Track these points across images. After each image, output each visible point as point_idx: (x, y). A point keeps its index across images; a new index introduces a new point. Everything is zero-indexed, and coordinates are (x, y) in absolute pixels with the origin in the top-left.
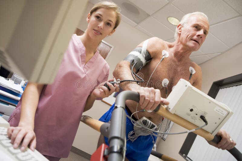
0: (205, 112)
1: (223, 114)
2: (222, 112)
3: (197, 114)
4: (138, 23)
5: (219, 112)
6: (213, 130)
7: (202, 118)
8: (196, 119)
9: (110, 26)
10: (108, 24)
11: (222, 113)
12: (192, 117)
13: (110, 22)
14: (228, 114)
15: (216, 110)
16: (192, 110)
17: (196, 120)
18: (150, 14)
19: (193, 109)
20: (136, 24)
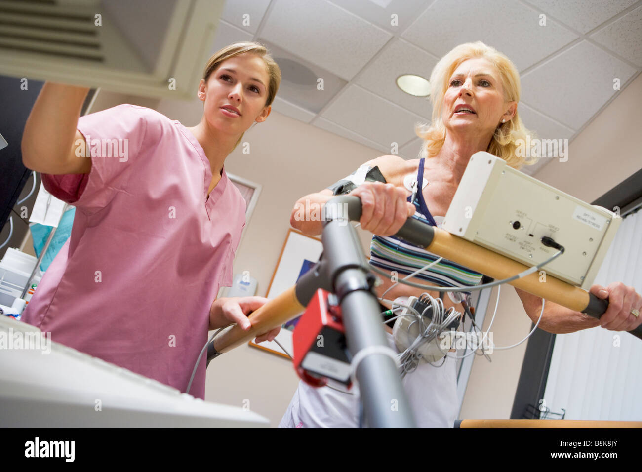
0: (550, 226)
1: (598, 226)
2: (593, 221)
3: (531, 235)
4: (317, 111)
5: (585, 220)
6: (583, 275)
7: (548, 242)
8: (534, 249)
9: (258, 92)
10: (252, 88)
11: (593, 224)
12: (520, 244)
13: (256, 83)
14: (609, 224)
15: (578, 217)
16: (517, 225)
17: (532, 252)
18: (347, 76)
19: (520, 221)
20: (314, 115)
